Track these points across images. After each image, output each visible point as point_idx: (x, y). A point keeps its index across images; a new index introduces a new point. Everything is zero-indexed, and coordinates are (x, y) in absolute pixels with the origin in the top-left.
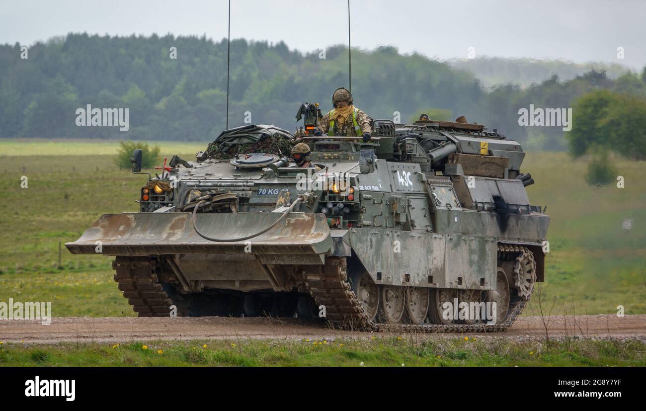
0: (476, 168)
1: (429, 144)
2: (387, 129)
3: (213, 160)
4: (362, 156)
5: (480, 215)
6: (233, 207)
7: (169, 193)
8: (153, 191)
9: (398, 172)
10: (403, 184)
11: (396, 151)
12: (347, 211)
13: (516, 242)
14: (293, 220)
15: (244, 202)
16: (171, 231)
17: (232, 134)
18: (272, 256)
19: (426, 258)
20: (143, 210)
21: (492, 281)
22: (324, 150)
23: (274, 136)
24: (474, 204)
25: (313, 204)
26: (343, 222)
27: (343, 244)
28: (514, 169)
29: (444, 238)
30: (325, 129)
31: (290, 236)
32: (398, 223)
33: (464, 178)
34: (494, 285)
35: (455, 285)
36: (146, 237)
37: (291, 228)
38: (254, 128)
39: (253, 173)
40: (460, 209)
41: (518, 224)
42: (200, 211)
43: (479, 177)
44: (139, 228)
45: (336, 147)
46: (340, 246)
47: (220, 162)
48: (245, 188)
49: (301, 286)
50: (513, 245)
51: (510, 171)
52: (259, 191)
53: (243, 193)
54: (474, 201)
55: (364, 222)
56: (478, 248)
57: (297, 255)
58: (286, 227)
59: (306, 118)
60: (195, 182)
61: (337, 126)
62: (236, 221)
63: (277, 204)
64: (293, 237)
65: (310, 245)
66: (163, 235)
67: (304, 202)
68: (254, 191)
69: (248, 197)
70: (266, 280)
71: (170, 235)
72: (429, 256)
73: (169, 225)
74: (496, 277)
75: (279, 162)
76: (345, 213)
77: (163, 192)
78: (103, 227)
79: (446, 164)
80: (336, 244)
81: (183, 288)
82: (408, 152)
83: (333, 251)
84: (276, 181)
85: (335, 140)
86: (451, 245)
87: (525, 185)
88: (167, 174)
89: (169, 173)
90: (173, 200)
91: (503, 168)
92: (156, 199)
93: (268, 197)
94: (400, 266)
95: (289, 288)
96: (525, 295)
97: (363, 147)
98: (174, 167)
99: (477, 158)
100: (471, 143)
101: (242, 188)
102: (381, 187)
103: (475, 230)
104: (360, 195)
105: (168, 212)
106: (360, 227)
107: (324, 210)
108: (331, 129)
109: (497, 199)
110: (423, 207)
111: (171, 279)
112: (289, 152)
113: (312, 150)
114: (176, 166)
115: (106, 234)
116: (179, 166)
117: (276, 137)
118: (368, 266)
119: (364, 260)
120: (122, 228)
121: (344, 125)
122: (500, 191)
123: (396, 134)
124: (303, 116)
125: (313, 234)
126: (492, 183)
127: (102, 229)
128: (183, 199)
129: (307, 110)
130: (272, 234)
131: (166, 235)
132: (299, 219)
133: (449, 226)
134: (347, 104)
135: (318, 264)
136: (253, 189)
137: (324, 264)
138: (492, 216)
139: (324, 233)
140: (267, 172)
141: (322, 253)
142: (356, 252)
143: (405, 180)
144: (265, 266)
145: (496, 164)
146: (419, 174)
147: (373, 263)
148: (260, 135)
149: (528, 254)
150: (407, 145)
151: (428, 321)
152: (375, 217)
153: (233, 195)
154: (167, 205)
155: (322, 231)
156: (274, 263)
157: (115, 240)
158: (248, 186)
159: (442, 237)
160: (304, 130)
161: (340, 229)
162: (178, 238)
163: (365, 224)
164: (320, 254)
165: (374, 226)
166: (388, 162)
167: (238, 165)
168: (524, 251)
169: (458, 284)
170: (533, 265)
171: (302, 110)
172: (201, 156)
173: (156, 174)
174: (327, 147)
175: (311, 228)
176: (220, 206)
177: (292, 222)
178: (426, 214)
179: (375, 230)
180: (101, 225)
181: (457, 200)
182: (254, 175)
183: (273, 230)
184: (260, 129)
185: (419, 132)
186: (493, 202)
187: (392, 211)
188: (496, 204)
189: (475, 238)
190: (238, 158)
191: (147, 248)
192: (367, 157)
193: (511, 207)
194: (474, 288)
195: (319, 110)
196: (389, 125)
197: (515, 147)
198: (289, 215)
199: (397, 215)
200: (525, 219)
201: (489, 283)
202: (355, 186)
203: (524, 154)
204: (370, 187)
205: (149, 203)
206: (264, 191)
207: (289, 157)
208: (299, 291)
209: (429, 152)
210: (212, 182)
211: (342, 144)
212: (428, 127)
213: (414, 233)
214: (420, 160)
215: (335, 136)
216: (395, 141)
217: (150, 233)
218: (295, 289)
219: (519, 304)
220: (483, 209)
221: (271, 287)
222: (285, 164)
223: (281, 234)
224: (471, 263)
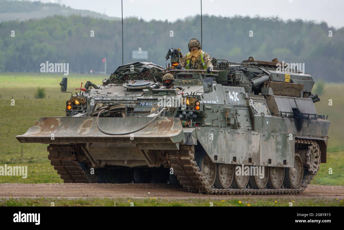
0: (282, 91)
1: (252, 75)
2: (224, 65)
3: (113, 84)
4: (205, 81)
5: (284, 120)
6: (123, 113)
7: (84, 105)
8: (73, 103)
9: (230, 92)
10: (233, 100)
11: (229, 79)
12: (195, 116)
13: (307, 138)
14: (160, 122)
15: (130, 111)
16: (84, 129)
17: (125, 68)
18: (146, 144)
19: (247, 147)
20: (68, 115)
21: (291, 162)
22: (182, 78)
23: (151, 69)
24: (279, 113)
25: (174, 112)
26: (193, 124)
27: (191, 137)
28: (307, 91)
29: (259, 134)
30: (184, 65)
31: (158, 132)
32: (229, 125)
33: (273, 97)
34: (293, 164)
35: (266, 164)
36: (67, 132)
37: (159, 127)
38: (139, 64)
39: (137, 92)
40: (271, 116)
41: (308, 126)
42: (102, 116)
43: (283, 96)
44: (63, 127)
45: (190, 76)
46: (190, 138)
47: (117, 85)
48: (131, 102)
49: (166, 164)
50: (306, 140)
51: (304, 93)
52: (140, 104)
53: (130, 105)
54: (280, 111)
55: (206, 123)
56: (282, 141)
57: (162, 144)
58: (155, 126)
59: (172, 58)
60: (100, 98)
61: (191, 63)
62: (124, 123)
63: (151, 112)
64: (159, 133)
65: (169, 137)
66: (78, 131)
67: (168, 111)
68: (137, 103)
69: (133, 107)
70: (144, 160)
71: (82, 131)
72: (249, 145)
73: (82, 125)
74: (294, 159)
75: (154, 86)
76: (194, 118)
77: (80, 104)
78: (41, 126)
79: (262, 88)
80: (187, 137)
81: (92, 165)
82: (237, 80)
83: (185, 141)
84: (151, 97)
85: (190, 72)
86: (264, 139)
87: (314, 102)
88: (83, 93)
89: (84, 92)
90: (86, 109)
91: (300, 91)
92: (76, 108)
93: (146, 108)
94: (229, 151)
95: (158, 165)
96: (313, 171)
97: (207, 76)
98: (87, 88)
99: (283, 85)
100: (279, 75)
101: (129, 102)
102: (218, 101)
103: (280, 130)
104: (204, 107)
105: (82, 116)
106: (204, 127)
107: (181, 116)
108: (187, 65)
109: (295, 110)
110: (246, 115)
111: (84, 159)
112: (161, 79)
113: (175, 78)
114: (89, 88)
115: (42, 130)
116: (91, 88)
117: (153, 70)
118: (208, 151)
119: (206, 148)
120: (52, 127)
121: (196, 62)
122: (297, 105)
123: (229, 69)
124: (170, 56)
125: (172, 130)
126: (292, 100)
127: (40, 127)
128: (93, 108)
129: (173, 53)
130: (146, 131)
131: (80, 131)
132: (164, 121)
133: (263, 127)
134: (197, 49)
135: (175, 149)
136: (136, 102)
137: (179, 149)
138: (291, 121)
139: (179, 130)
140: (146, 91)
141: (177, 143)
142: (200, 142)
143: (234, 98)
144: (143, 151)
145: (295, 88)
146: (244, 94)
147: (211, 149)
148: (143, 68)
149: (315, 145)
150: (236, 75)
151: (249, 187)
152: (214, 120)
153: (123, 106)
154: (81, 112)
155: (178, 129)
156: (148, 149)
157: (47, 134)
158: (133, 101)
159: (258, 133)
160: (171, 65)
161: (191, 127)
162: (88, 133)
163: (207, 125)
164: (176, 143)
165: (213, 126)
166: (223, 86)
167: (128, 87)
168: (313, 144)
169: (269, 163)
170: (319, 153)
171: (170, 53)
172: (105, 82)
173: (76, 93)
174: (185, 76)
175: (171, 127)
176: (115, 113)
177: (159, 123)
178: (247, 119)
179: (213, 129)
180: (39, 125)
181: (269, 111)
182: (138, 94)
183: (147, 128)
184: (143, 64)
185: (245, 68)
186: (292, 112)
187: (225, 117)
188: (294, 113)
189: (280, 135)
190: (128, 83)
191: (67, 139)
192: (208, 82)
193: (304, 116)
194: (279, 166)
195: (180, 53)
196: (225, 63)
197: (308, 78)
198: (157, 118)
199: (229, 119)
200: (313, 123)
201: (289, 163)
202: (201, 100)
203: (314, 82)
204: (210, 102)
205: (71, 111)
206: (143, 104)
207: (161, 82)
208: (165, 167)
209: (251, 80)
210: (111, 98)
211: (194, 75)
212: (251, 64)
213: (239, 131)
214: (245, 85)
215: (190, 69)
216: (229, 73)
217: (70, 130)
218: (162, 166)
219: (309, 177)
220: (286, 116)
221: (147, 165)
222: (158, 87)
223: (152, 130)
224: (277, 150)
